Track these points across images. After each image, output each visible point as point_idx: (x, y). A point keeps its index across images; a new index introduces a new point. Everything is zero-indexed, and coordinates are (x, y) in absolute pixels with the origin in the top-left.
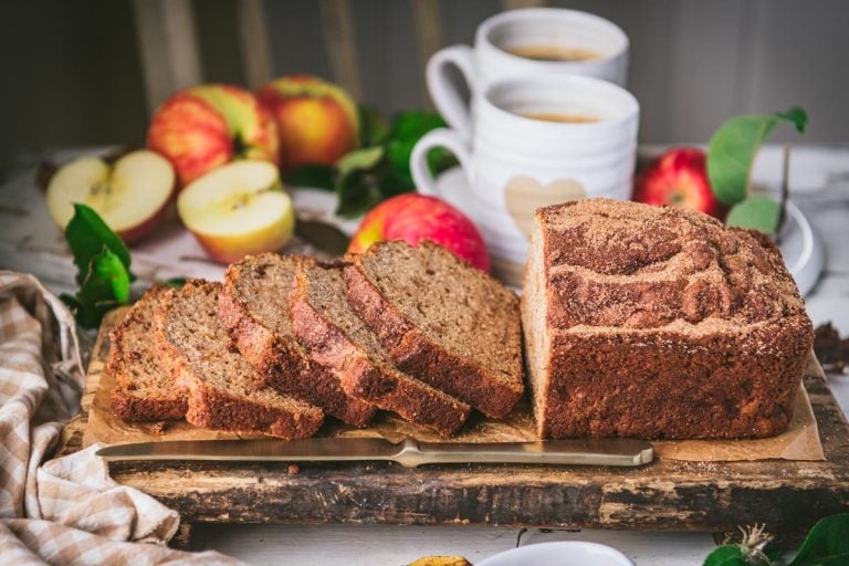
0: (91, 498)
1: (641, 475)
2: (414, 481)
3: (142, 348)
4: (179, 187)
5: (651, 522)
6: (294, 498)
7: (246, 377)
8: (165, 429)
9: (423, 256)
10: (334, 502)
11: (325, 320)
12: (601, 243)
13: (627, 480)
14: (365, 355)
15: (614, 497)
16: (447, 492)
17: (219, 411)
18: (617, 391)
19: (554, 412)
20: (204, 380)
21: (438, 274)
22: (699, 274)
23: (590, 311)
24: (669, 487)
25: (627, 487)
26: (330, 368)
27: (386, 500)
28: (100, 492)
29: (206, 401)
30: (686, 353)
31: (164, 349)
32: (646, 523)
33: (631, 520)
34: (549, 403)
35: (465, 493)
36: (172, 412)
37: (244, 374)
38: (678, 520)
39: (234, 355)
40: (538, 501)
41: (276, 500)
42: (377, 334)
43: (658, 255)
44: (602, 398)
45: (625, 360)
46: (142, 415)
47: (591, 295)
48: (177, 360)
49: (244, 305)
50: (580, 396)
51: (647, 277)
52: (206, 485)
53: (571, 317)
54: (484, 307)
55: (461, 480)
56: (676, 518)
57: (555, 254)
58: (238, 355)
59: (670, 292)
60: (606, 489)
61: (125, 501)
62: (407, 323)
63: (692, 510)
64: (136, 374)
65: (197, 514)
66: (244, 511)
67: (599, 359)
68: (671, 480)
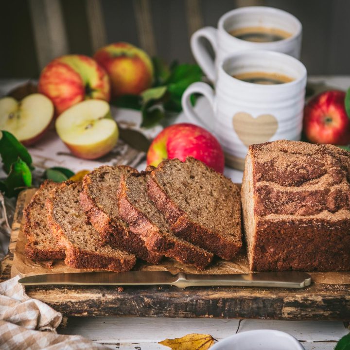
0: (16, 305)
1: (304, 293)
2: (184, 296)
3: (40, 219)
4: (56, 115)
5: (310, 317)
6: (121, 304)
7: (95, 239)
8: (53, 265)
9: (188, 168)
10: (142, 306)
11: (136, 210)
12: (283, 169)
13: (297, 296)
14: (158, 230)
15: (290, 304)
16: (201, 302)
17: (82, 259)
18: (292, 248)
19: (258, 258)
20: (73, 242)
21: (196, 178)
22: (336, 186)
23: (277, 206)
24: (320, 299)
25: (297, 299)
26: (139, 235)
27: (169, 305)
28: (21, 301)
29: (75, 255)
30: (329, 229)
31: (52, 224)
32: (307, 317)
33: (299, 316)
34: (255, 254)
35: (211, 302)
36: (57, 256)
37: (94, 237)
38: (324, 316)
39: (88, 226)
40: (249, 306)
41: (112, 306)
42: (164, 216)
43: (314, 176)
44: (284, 251)
45: (296, 233)
46: (41, 258)
47: (278, 198)
48: (59, 231)
49: (94, 199)
50: (272, 250)
51: (308, 188)
52: (75, 298)
53: (267, 210)
54: (221, 195)
55: (209, 295)
56: (323, 315)
57: (259, 175)
58: (91, 226)
59: (320, 196)
60: (286, 300)
61: (34, 307)
62: (180, 211)
63: (332, 311)
64: (37, 235)
65: (71, 312)
66: (95, 311)
67: (282, 232)
68: (320, 295)
